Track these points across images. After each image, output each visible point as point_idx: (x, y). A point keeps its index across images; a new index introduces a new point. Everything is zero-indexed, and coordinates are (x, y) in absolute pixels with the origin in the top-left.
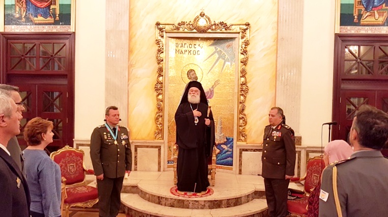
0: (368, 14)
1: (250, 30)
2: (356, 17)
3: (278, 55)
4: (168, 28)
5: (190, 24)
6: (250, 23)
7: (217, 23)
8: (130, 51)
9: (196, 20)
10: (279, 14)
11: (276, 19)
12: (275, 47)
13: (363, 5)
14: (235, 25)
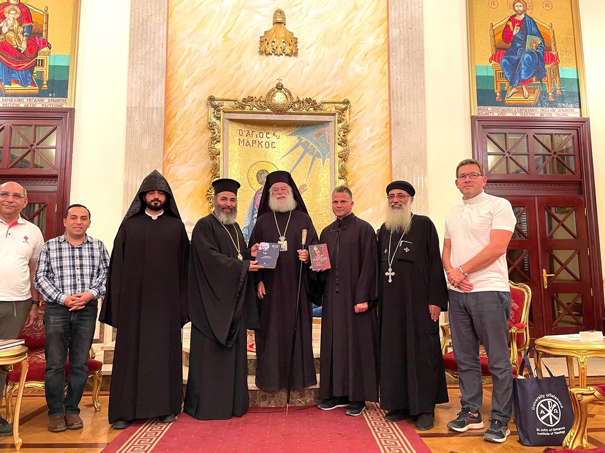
0: (513, 90)
1: (350, 111)
2: (498, 94)
3: (393, 147)
4: (226, 105)
5: (262, 100)
6: (350, 100)
7: (301, 99)
8: (167, 140)
9: (271, 94)
10: (392, 88)
11: (386, 96)
12: (388, 135)
13: (507, 79)
14: (328, 103)
